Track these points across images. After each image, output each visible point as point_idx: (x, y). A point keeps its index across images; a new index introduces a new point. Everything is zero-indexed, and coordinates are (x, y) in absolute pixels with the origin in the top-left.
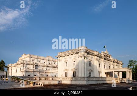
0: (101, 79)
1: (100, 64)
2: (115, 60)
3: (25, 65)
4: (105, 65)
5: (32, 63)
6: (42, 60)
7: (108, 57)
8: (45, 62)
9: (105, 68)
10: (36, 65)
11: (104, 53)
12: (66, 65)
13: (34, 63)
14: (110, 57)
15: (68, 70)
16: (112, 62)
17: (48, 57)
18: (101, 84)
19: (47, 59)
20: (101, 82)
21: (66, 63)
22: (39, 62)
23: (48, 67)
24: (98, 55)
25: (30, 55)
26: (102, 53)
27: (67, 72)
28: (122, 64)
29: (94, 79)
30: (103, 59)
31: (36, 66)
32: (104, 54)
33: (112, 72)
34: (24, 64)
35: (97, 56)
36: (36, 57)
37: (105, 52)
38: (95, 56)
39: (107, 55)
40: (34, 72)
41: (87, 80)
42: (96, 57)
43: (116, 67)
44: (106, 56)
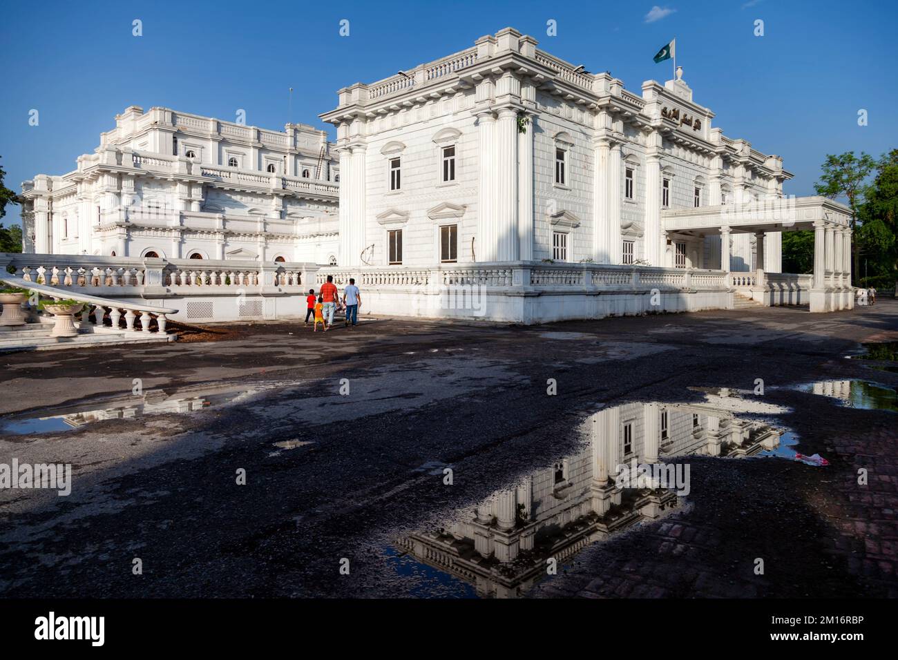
0: (634, 282)
1: (629, 173)
2: (738, 146)
3: (128, 184)
4: (666, 184)
5: (177, 167)
6: (252, 154)
7: (687, 122)
8: (271, 168)
9: (665, 202)
10: (207, 188)
11: (660, 91)
12: (396, 182)
13: (196, 171)
14: (706, 123)
15: (405, 216)
16: (717, 162)
17: (290, 132)
18: (638, 317)
19: (289, 142)
20: (634, 306)
21: (396, 163)
22: (233, 162)
23: (290, 199)
24: (617, 107)
25: (168, 117)
26: (648, 95)
27: (400, 232)
28: (780, 180)
29: (585, 283)
30: (654, 140)
31: (212, 194)
32: (662, 98)
33: (716, 231)
34: (121, 176)
35: (607, 108)
36: (211, 126)
37: (669, 86)
38: (594, 112)
39: (683, 111)
40: (185, 231)
41: (531, 289)
42: (602, 120)
43: (739, 196)
44: (676, 115)
